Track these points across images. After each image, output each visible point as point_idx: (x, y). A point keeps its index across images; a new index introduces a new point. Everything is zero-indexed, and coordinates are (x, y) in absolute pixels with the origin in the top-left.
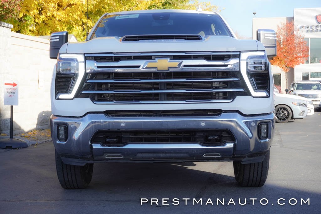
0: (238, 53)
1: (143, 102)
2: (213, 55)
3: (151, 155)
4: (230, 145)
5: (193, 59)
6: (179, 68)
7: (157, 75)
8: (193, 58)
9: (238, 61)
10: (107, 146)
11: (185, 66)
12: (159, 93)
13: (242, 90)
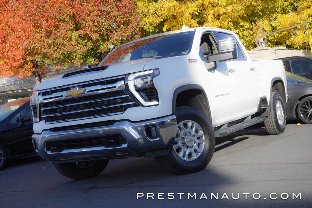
0: (124, 76)
1: (69, 120)
2: (106, 81)
3: (86, 156)
4: (124, 146)
5: (94, 86)
6: (84, 93)
7: (74, 100)
8: (94, 84)
9: (124, 83)
10: (55, 152)
11: (88, 92)
12: (83, 112)
13: (134, 103)
